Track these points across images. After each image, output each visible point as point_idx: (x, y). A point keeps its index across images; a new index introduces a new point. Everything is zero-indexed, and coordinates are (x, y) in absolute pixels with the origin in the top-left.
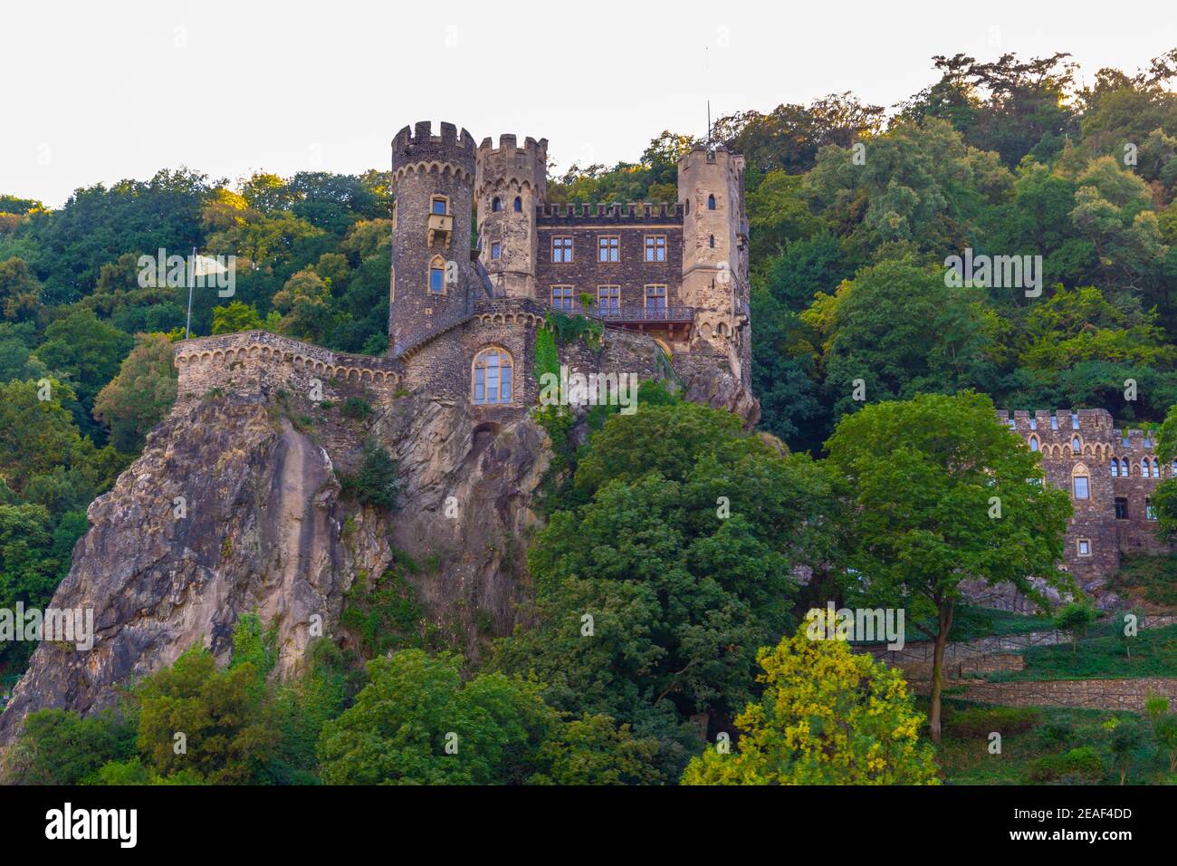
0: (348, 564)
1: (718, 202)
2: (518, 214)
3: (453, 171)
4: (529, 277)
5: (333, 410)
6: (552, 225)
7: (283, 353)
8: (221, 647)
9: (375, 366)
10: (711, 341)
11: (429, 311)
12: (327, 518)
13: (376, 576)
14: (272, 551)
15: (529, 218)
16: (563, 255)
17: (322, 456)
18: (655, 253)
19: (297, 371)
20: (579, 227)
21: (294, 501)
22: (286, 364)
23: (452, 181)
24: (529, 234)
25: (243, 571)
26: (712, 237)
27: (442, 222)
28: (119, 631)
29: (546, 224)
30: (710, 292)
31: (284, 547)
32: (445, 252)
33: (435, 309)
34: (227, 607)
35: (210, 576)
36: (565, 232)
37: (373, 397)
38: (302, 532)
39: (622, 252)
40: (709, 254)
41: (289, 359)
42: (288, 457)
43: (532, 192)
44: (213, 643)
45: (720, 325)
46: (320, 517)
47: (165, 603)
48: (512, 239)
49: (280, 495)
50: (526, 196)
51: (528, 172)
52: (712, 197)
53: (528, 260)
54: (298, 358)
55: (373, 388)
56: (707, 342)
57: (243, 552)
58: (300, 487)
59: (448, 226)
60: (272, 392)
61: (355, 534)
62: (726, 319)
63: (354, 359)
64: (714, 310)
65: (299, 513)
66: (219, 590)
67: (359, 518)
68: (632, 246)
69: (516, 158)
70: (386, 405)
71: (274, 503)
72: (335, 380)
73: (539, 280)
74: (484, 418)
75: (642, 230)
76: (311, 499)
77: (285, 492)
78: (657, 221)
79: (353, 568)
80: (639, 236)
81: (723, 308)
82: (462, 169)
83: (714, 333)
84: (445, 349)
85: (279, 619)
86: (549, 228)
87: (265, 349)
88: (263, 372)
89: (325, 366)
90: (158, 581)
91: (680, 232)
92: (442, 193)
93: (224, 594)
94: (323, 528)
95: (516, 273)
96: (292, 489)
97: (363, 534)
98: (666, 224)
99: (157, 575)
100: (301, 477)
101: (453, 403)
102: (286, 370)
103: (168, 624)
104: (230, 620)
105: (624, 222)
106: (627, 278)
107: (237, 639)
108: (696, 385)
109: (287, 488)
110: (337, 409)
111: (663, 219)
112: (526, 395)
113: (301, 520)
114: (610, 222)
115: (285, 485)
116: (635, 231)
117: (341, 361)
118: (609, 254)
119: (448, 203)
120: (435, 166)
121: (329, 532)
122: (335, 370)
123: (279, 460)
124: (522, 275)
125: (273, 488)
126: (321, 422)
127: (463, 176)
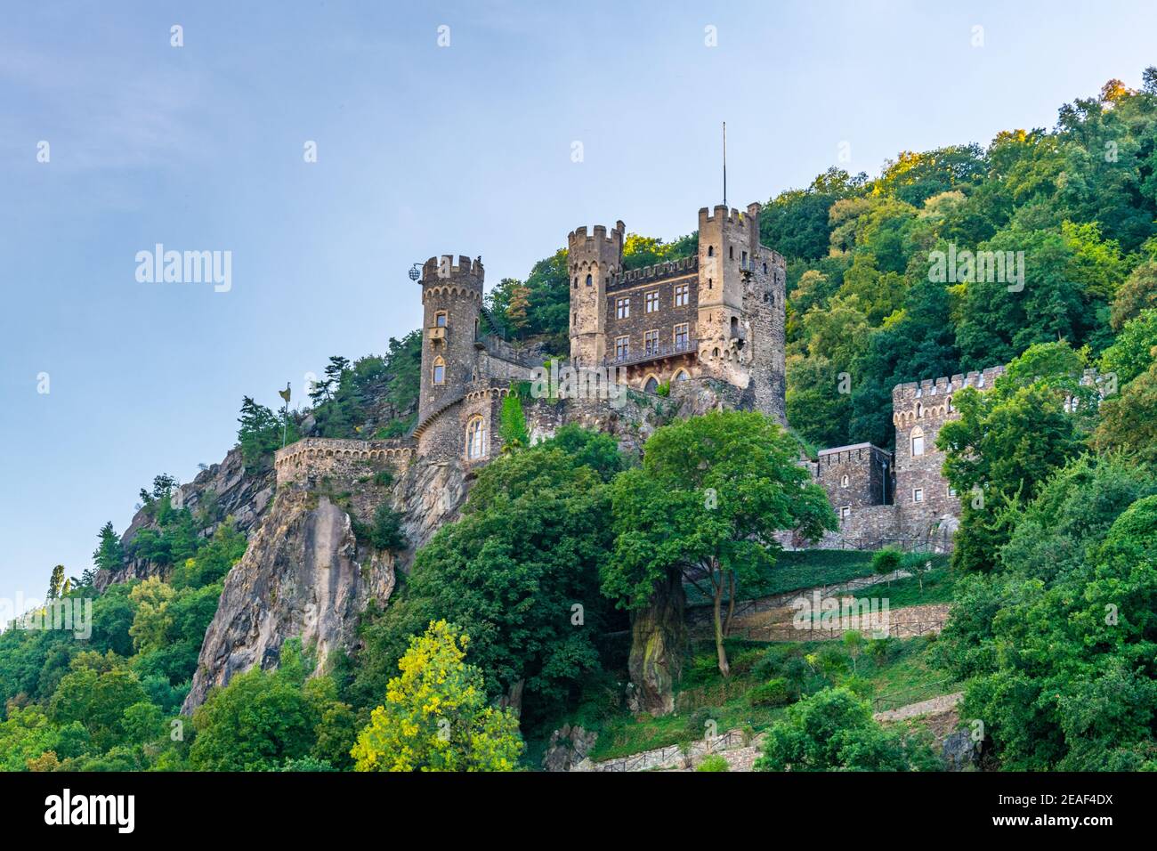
0: (365, 592)
1: (715, 251)
2: (589, 288)
3: (450, 291)
4: (598, 335)
5: (369, 482)
6: (615, 291)
7: (325, 451)
8: (270, 663)
9: (396, 446)
10: (710, 363)
11: (432, 399)
12: (351, 562)
13: (385, 598)
14: (308, 592)
15: (597, 289)
16: (624, 313)
17: (345, 520)
18: (682, 300)
19: (338, 460)
20: (633, 289)
21: (324, 555)
22: (329, 457)
23: (450, 298)
24: (597, 302)
25: (285, 610)
26: (710, 280)
27: (437, 332)
28: (228, 658)
29: (612, 291)
30: (708, 325)
31: (317, 588)
32: (444, 353)
33: (436, 396)
34: (277, 635)
35: (265, 615)
36: (624, 294)
37: (395, 468)
38: (330, 574)
39: (660, 303)
40: (708, 294)
41: (330, 453)
42: (318, 525)
43: (600, 268)
44: (264, 661)
45: (716, 349)
46: (344, 563)
47: (248, 637)
48: (584, 309)
49: (313, 552)
50: (595, 272)
51: (595, 253)
52: (711, 248)
53: (596, 322)
54: (338, 452)
55: (395, 462)
56: (706, 365)
57: (282, 597)
58: (329, 545)
59: (441, 334)
60: (318, 480)
61: (371, 570)
62: (719, 345)
63: (382, 443)
64: (711, 339)
65: (327, 563)
66: (271, 625)
67: (374, 559)
68: (667, 295)
69: (586, 245)
70: (403, 472)
71: (309, 560)
72: (370, 461)
73: (608, 335)
74: (470, 471)
75: (673, 283)
76: (336, 551)
77: (317, 549)
78: (682, 273)
79: (369, 595)
80: (670, 287)
81: (718, 335)
82: (457, 288)
83: (711, 357)
84: (442, 424)
85: (315, 638)
86: (614, 293)
87: (311, 450)
88: (310, 467)
89: (361, 453)
90: (244, 622)
91: (697, 278)
92: (442, 309)
93: (274, 627)
94: (347, 570)
95: (587, 334)
96: (323, 546)
97: (376, 570)
98: (687, 274)
99: (244, 618)
100: (329, 537)
101: (445, 464)
102: (330, 462)
103: (251, 650)
104: (279, 644)
105: (661, 278)
106: (663, 322)
107: (283, 657)
108: (686, 403)
109: (319, 547)
110: (372, 481)
111: (686, 272)
112: (492, 450)
113: (329, 567)
114: (652, 280)
115: (317, 544)
116: (668, 284)
117: (374, 446)
118: (653, 307)
119: (446, 316)
120: (437, 290)
121: (352, 572)
122: (370, 454)
123: (309, 530)
124: (592, 335)
125: (307, 548)
126: (360, 493)
127: (459, 293)
